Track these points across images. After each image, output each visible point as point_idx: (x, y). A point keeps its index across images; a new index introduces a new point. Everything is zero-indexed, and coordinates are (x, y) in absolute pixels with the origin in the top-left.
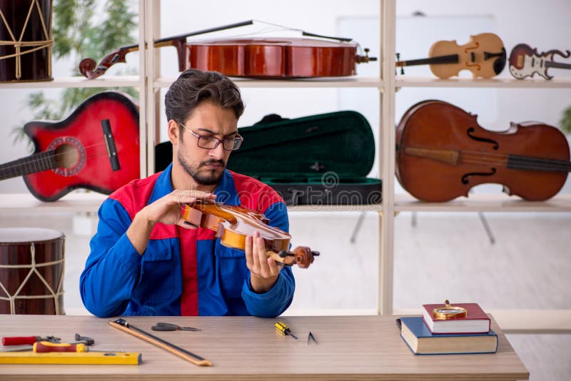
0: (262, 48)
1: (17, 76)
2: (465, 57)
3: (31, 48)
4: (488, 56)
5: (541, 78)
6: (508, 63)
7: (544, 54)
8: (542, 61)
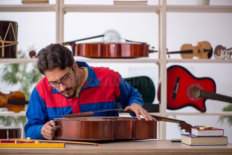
0: (109, 46)
1: (2, 56)
2: (195, 51)
3: (9, 44)
4: (205, 51)
5: (228, 59)
6: (213, 54)
7: (229, 49)
8: (228, 53)
